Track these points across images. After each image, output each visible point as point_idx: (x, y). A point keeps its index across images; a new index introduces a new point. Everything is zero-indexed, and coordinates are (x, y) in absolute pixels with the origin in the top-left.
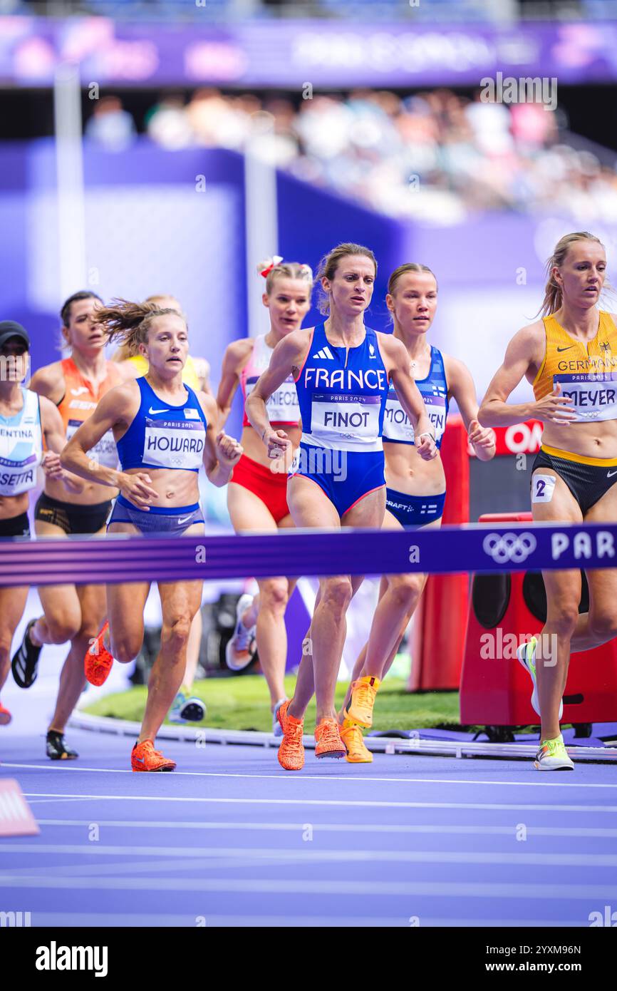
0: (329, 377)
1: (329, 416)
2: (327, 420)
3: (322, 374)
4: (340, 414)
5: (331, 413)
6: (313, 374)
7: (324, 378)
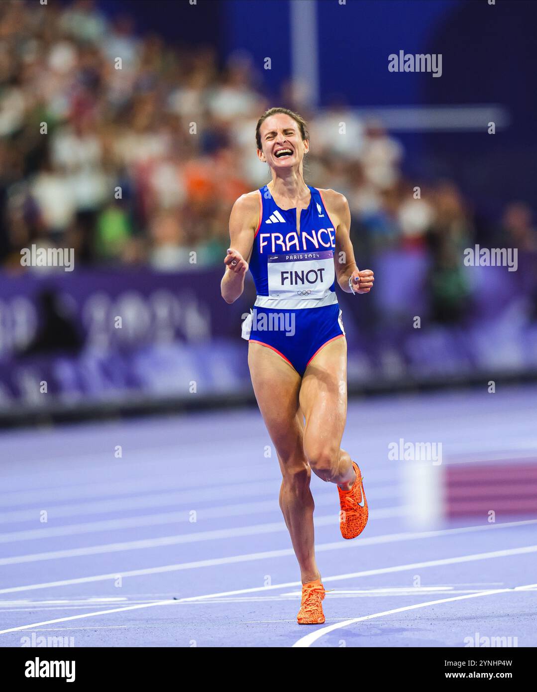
0: (284, 241)
1: (285, 275)
2: (283, 279)
3: (277, 238)
4: (296, 272)
5: (287, 272)
6: (268, 239)
7: (280, 242)
